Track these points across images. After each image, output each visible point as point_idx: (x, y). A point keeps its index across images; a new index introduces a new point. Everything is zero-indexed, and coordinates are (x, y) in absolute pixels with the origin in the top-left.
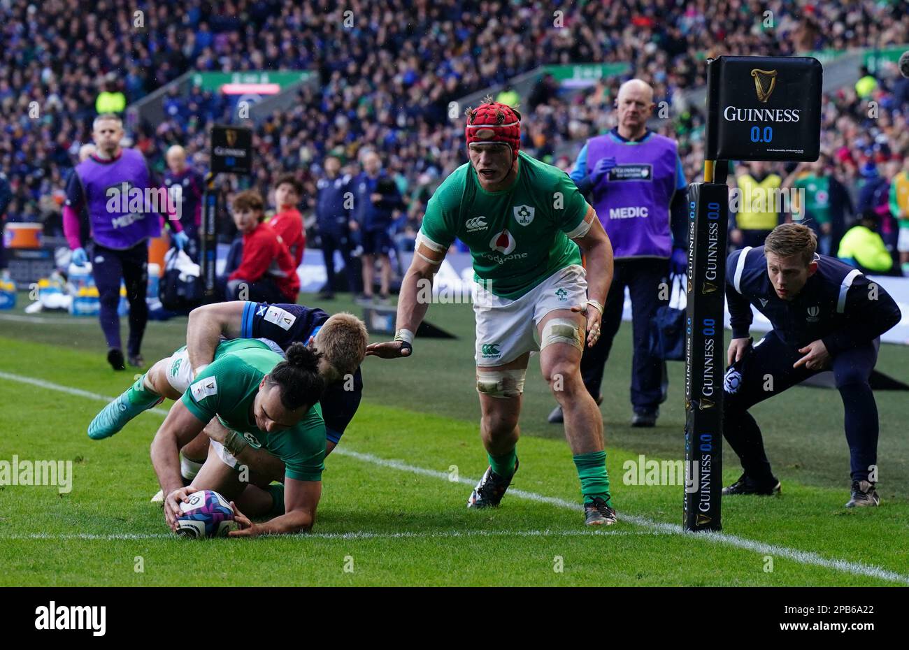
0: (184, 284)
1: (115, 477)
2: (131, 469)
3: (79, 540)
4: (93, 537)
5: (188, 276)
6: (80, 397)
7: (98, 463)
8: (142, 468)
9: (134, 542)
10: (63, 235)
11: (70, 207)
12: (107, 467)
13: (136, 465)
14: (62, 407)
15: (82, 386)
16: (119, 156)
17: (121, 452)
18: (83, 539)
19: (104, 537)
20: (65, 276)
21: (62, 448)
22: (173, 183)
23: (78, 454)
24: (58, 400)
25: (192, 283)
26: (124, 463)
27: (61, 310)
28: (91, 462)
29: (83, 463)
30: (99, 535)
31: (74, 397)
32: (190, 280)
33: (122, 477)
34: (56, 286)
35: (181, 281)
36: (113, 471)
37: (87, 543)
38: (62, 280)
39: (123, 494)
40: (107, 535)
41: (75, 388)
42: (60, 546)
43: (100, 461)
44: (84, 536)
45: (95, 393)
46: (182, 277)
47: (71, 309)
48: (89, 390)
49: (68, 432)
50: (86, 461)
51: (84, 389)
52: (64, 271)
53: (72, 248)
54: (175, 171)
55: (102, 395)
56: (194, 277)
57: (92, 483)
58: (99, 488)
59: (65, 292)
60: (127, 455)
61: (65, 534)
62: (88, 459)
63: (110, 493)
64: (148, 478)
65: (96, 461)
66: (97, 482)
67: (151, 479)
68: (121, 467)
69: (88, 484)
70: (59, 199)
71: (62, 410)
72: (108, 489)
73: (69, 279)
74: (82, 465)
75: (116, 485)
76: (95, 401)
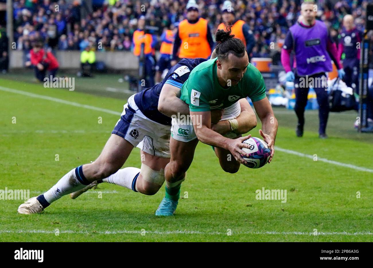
0: (345, 99)
1: (312, 200)
2: (321, 195)
3: (293, 235)
4: (301, 234)
5: (347, 95)
6: (292, 155)
7: (303, 192)
8: (328, 195)
9: (324, 237)
10: (282, 65)
11: (286, 50)
12: (308, 195)
13: (324, 193)
14: (283, 160)
15: (294, 149)
16: (314, 25)
17: (316, 186)
18: (296, 235)
19: (307, 234)
20: (284, 87)
21: (283, 184)
22: (346, 35)
23: (292, 187)
24: (280, 156)
25: (349, 98)
26: (318, 192)
27: (282, 106)
28: (299, 191)
29: (295, 192)
30: (304, 232)
31: (289, 155)
32: (348, 96)
33: (316, 200)
34: (279, 93)
35: (343, 97)
36: (311, 197)
37: (298, 237)
38: (282, 90)
39: (317, 209)
40: (309, 232)
41: (290, 150)
42: (283, 239)
43: (304, 191)
44: (296, 233)
45: (301, 152)
46: (343, 95)
47: (287, 106)
48: (298, 151)
49: (287, 174)
50: (297, 191)
51: (295, 151)
52: (283, 84)
53: (286, 72)
54: (348, 29)
55: (305, 154)
56: (350, 95)
57: (300, 203)
58: (304, 206)
59: (284, 96)
60: (319, 188)
61: (286, 232)
62: (298, 190)
63: (310, 209)
64: (331, 201)
65: (302, 191)
66: (303, 203)
67: (333, 201)
68: (316, 194)
69: (298, 203)
70: (280, 44)
71: (283, 162)
72: (309, 207)
73: (286, 88)
74: (294, 193)
75: (313, 204)
76: (301, 158)
